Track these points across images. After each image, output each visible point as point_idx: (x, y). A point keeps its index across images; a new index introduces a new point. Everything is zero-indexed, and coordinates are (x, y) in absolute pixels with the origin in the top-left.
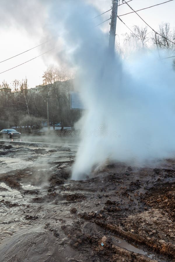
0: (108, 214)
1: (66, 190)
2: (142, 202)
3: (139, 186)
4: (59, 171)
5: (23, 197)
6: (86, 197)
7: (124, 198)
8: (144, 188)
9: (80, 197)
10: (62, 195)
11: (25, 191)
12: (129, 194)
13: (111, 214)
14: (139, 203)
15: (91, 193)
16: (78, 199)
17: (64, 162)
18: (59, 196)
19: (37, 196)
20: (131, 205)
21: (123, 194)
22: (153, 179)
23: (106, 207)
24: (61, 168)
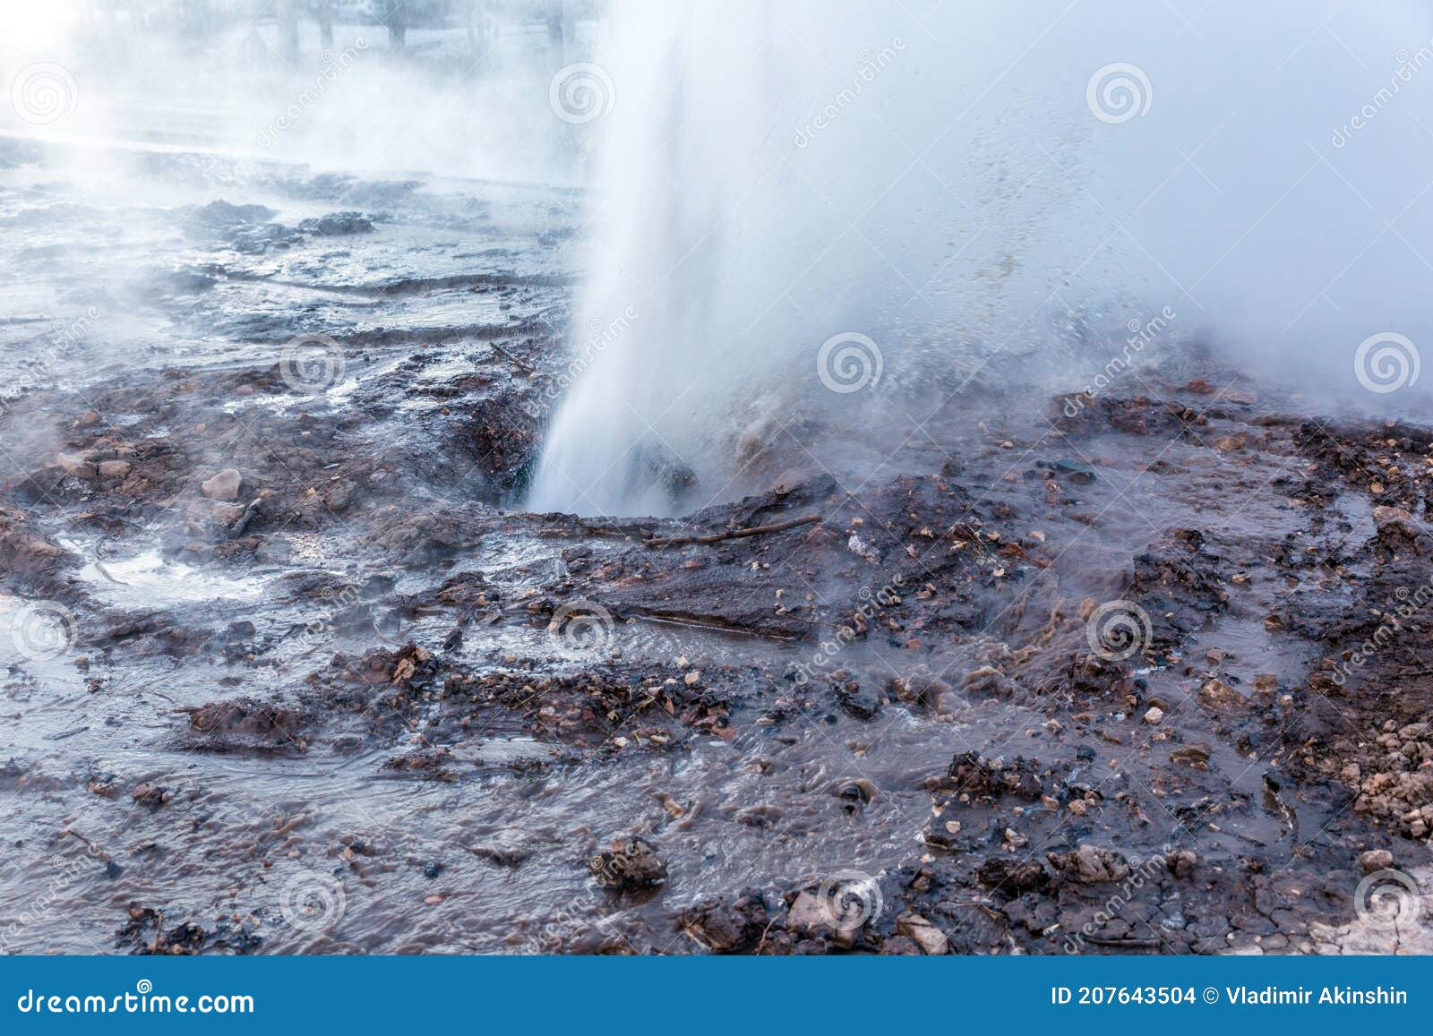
0: (1005, 921)
1: (508, 614)
2: (1310, 776)
3: (1215, 595)
4: (423, 416)
5: (96, 687)
6: (725, 705)
7: (1101, 721)
8: (1274, 619)
9: (661, 697)
10: (484, 672)
11: (113, 618)
12: (1140, 685)
13: (1032, 924)
14: (1274, 786)
15: (763, 655)
16: (643, 727)
17: (452, 334)
18: (453, 689)
19: (237, 681)
20: (1203, 807)
21: (1081, 676)
22: (1321, 521)
23: (953, 826)
24: (440, 393)
